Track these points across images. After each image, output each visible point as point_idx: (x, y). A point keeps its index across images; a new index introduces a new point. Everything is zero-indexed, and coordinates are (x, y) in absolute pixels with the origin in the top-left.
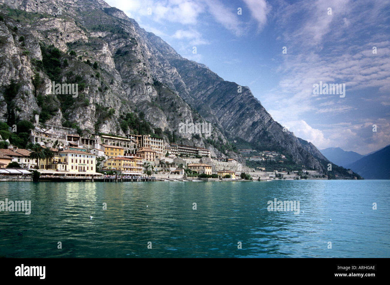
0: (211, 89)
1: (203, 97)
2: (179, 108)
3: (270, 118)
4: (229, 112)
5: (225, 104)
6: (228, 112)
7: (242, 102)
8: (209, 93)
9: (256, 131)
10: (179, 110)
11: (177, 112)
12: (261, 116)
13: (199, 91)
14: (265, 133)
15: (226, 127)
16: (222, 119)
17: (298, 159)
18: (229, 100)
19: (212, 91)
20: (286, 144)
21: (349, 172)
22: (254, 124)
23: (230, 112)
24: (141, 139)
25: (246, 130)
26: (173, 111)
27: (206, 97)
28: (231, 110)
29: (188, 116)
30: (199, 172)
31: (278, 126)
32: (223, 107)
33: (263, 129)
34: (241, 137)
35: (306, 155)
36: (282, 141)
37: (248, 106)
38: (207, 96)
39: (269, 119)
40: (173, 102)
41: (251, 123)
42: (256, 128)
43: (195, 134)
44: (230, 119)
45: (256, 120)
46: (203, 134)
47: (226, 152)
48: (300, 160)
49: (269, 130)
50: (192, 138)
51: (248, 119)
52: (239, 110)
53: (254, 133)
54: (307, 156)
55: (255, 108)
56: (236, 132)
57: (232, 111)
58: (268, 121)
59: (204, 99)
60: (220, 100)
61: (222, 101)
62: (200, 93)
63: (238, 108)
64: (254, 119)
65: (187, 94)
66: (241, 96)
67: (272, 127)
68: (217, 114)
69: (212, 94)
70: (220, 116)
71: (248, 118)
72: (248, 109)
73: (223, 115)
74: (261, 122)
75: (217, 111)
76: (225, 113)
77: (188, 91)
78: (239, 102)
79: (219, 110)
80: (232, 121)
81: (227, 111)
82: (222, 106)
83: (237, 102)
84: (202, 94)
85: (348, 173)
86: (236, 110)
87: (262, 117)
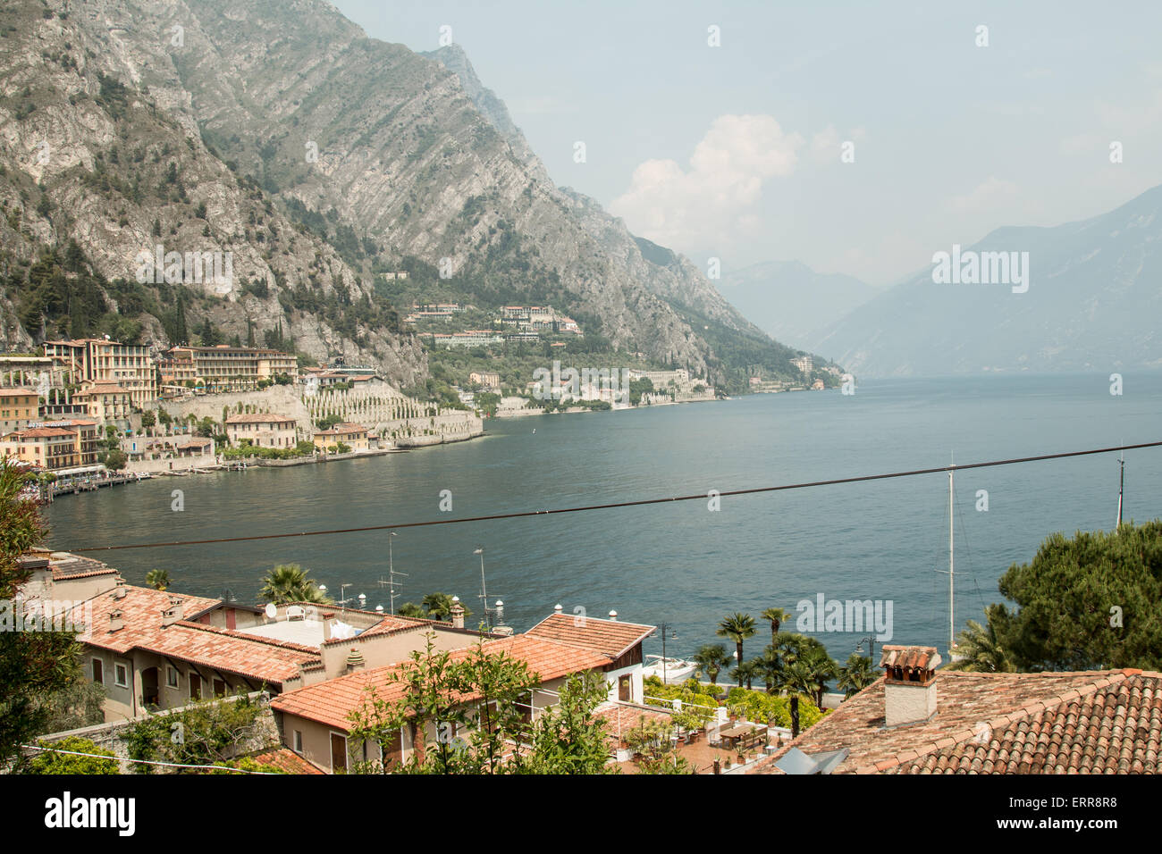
0: (316, 74)
1: (285, 103)
2: (193, 185)
3: (529, 181)
4: (381, 163)
5: (366, 132)
6: (378, 162)
7: (430, 121)
8: (307, 86)
9: (476, 233)
10: (195, 195)
11: (188, 202)
12: (495, 175)
13: (270, 81)
14: (510, 240)
15: (373, 217)
16: (357, 188)
17: (622, 331)
18: (381, 116)
19: (318, 78)
20: (581, 276)
21: (799, 364)
22: (473, 206)
23: (386, 164)
24: (85, 352)
25: (439, 231)
26: (176, 201)
27: (296, 103)
28: (388, 155)
29: (227, 213)
30: (258, 440)
31: (556, 207)
32: (359, 144)
33: (501, 225)
34: (425, 258)
35: (651, 312)
36: (569, 266)
37: (450, 140)
38: (300, 100)
39: (526, 186)
40: (173, 165)
41: (458, 204)
42: (476, 222)
43: (251, 280)
44: (386, 189)
45: (476, 191)
46: (280, 277)
47: (362, 332)
48: (627, 333)
49: (523, 227)
50: (244, 294)
51: (450, 190)
52: (418, 156)
53: (470, 239)
54: (653, 316)
55: (475, 148)
56: (407, 240)
57: (392, 160)
58: (521, 190)
59: (291, 111)
60: (349, 117)
61: (355, 120)
62: (273, 86)
63: (412, 148)
64: (470, 189)
65: (225, 95)
66: (425, 98)
67: (536, 213)
68: (336, 171)
69: (320, 88)
70: (349, 177)
71: (450, 183)
72: (448, 153)
73: (358, 174)
74: (495, 197)
75: (337, 158)
76: (365, 167)
77: (229, 81)
78: (418, 122)
79: (345, 153)
80: (394, 195)
81: (372, 159)
82: (355, 140)
83: (411, 123)
84: (280, 92)
85: (796, 370)
86: (405, 154)
87: (499, 177)
